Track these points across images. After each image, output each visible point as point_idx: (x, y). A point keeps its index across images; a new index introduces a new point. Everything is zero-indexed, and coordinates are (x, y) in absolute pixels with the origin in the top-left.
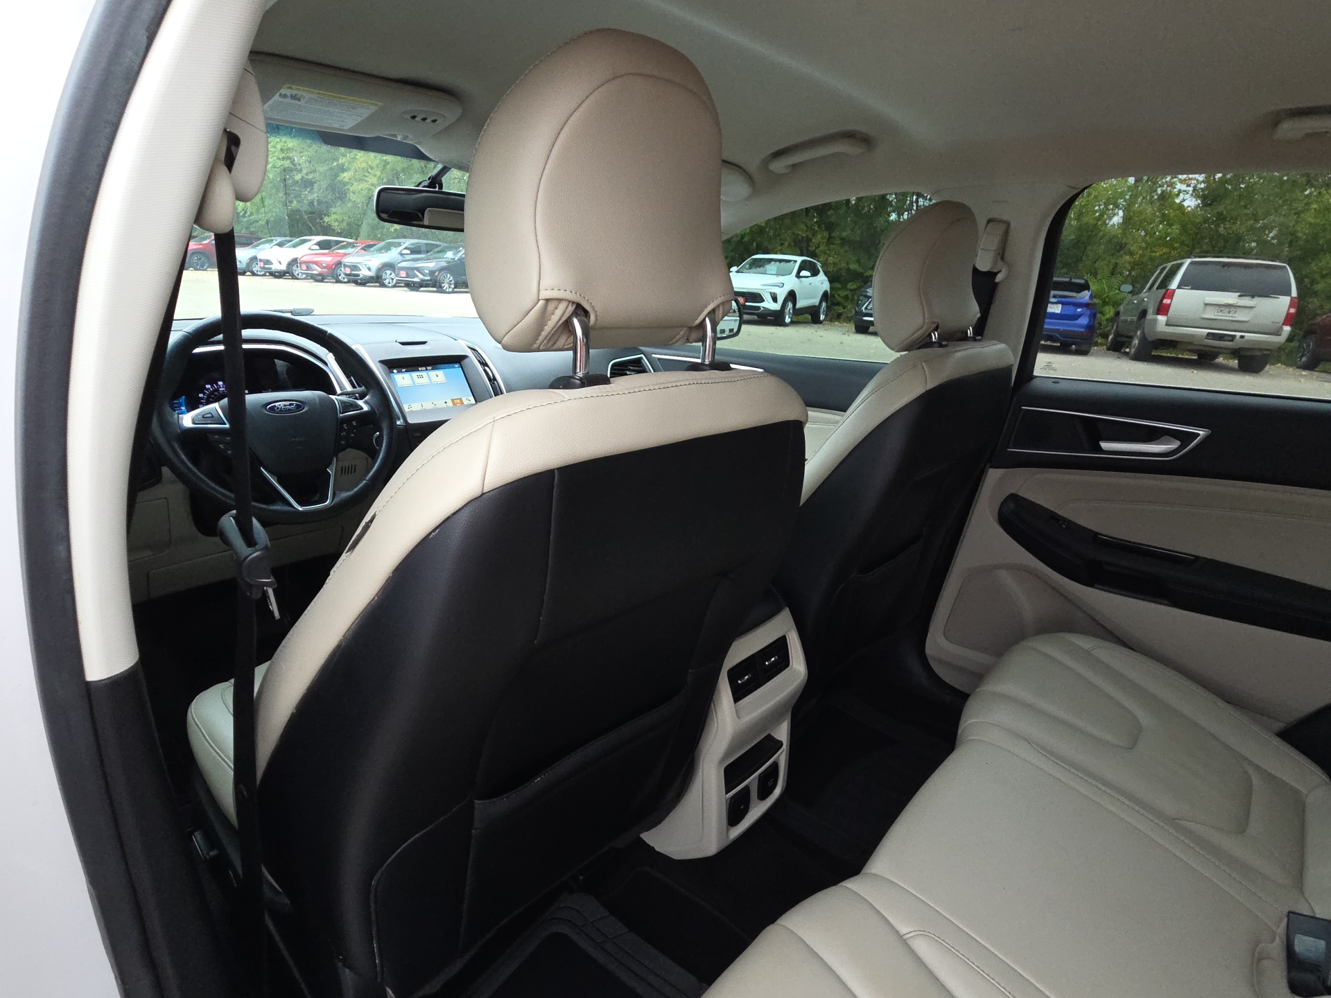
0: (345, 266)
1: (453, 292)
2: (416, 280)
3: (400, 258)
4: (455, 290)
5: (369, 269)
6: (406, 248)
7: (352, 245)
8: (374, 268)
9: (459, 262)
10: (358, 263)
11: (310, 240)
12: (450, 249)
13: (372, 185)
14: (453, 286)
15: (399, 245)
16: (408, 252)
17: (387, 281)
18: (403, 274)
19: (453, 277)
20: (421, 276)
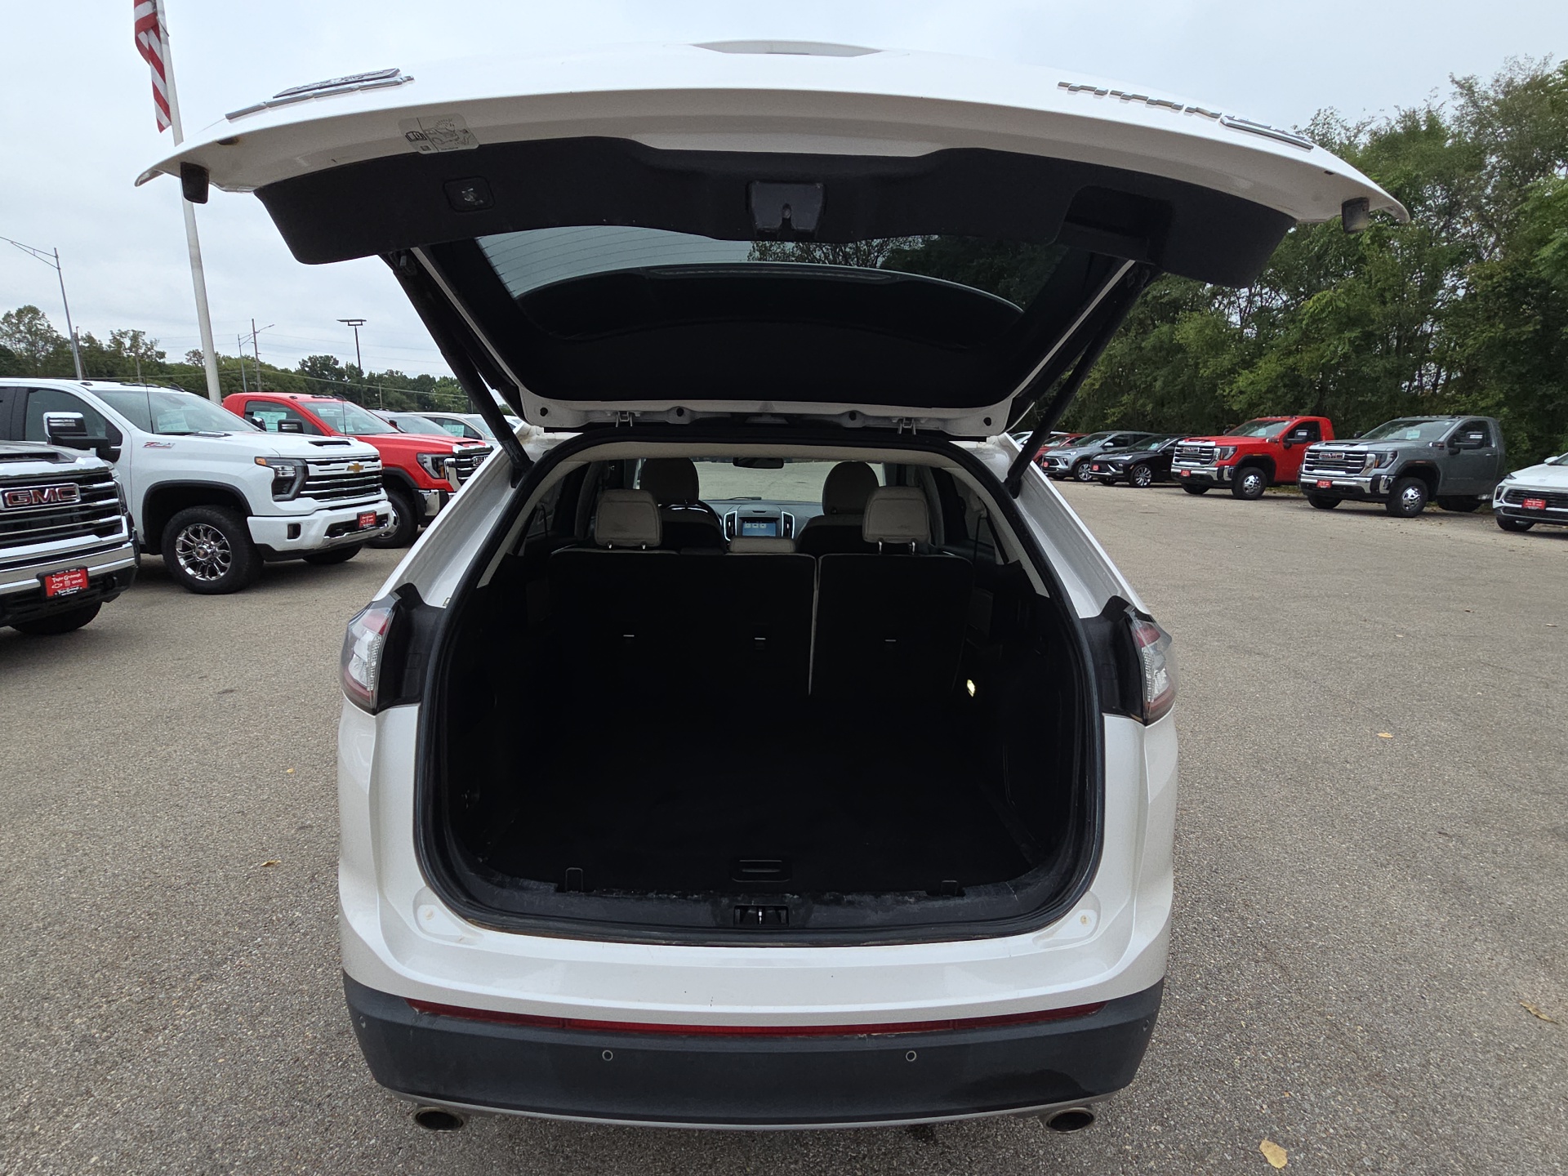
0: (1045, 460)
1: (1148, 486)
2: (1108, 474)
3: (1102, 450)
4: (1152, 484)
5: (1066, 463)
6: (1109, 441)
7: (1059, 438)
8: (1071, 463)
9: (1161, 454)
10: (1057, 457)
11: (1025, 435)
12: (1156, 440)
13: (1094, 379)
14: (1149, 480)
15: (1104, 437)
16: (1111, 444)
17: (1083, 474)
18: (1096, 468)
19: (1151, 473)
20: (1114, 470)
